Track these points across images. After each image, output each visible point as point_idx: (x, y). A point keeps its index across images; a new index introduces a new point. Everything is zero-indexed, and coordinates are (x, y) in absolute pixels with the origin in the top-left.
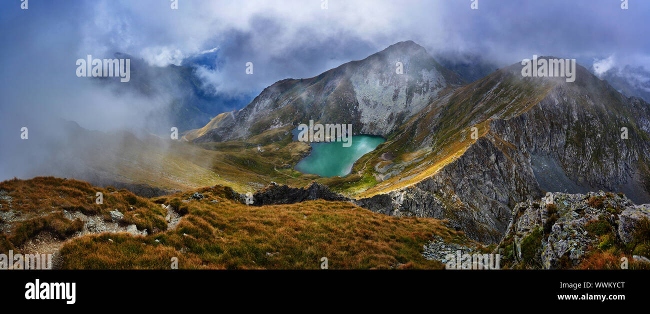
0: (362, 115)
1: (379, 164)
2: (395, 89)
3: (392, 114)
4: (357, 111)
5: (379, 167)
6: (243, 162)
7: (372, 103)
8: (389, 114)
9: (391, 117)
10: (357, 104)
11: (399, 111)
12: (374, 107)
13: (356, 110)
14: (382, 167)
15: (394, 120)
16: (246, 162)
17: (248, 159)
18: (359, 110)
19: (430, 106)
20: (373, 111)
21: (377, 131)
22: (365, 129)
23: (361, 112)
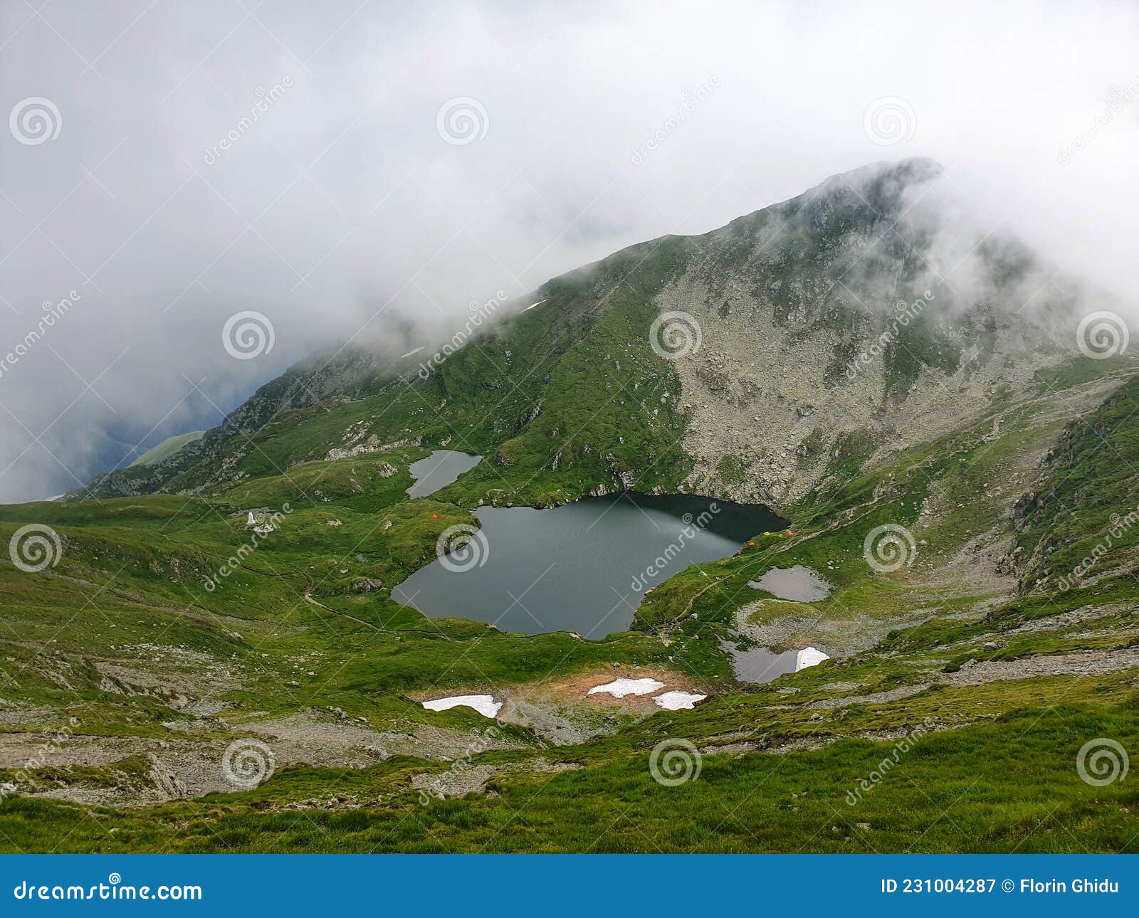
0: (693, 425)
1: (753, 607)
2: (837, 342)
3: (817, 434)
4: (670, 412)
5: (754, 619)
6: (146, 564)
7: (734, 386)
8: (802, 431)
9: (811, 449)
10: (676, 388)
11: (850, 428)
12: (743, 405)
13: (668, 409)
14: (766, 623)
15: (825, 457)
16: (165, 564)
17: (176, 554)
18: (680, 409)
19: (998, 418)
20: (739, 416)
21: (749, 488)
22: (701, 479)
23: (687, 417)
